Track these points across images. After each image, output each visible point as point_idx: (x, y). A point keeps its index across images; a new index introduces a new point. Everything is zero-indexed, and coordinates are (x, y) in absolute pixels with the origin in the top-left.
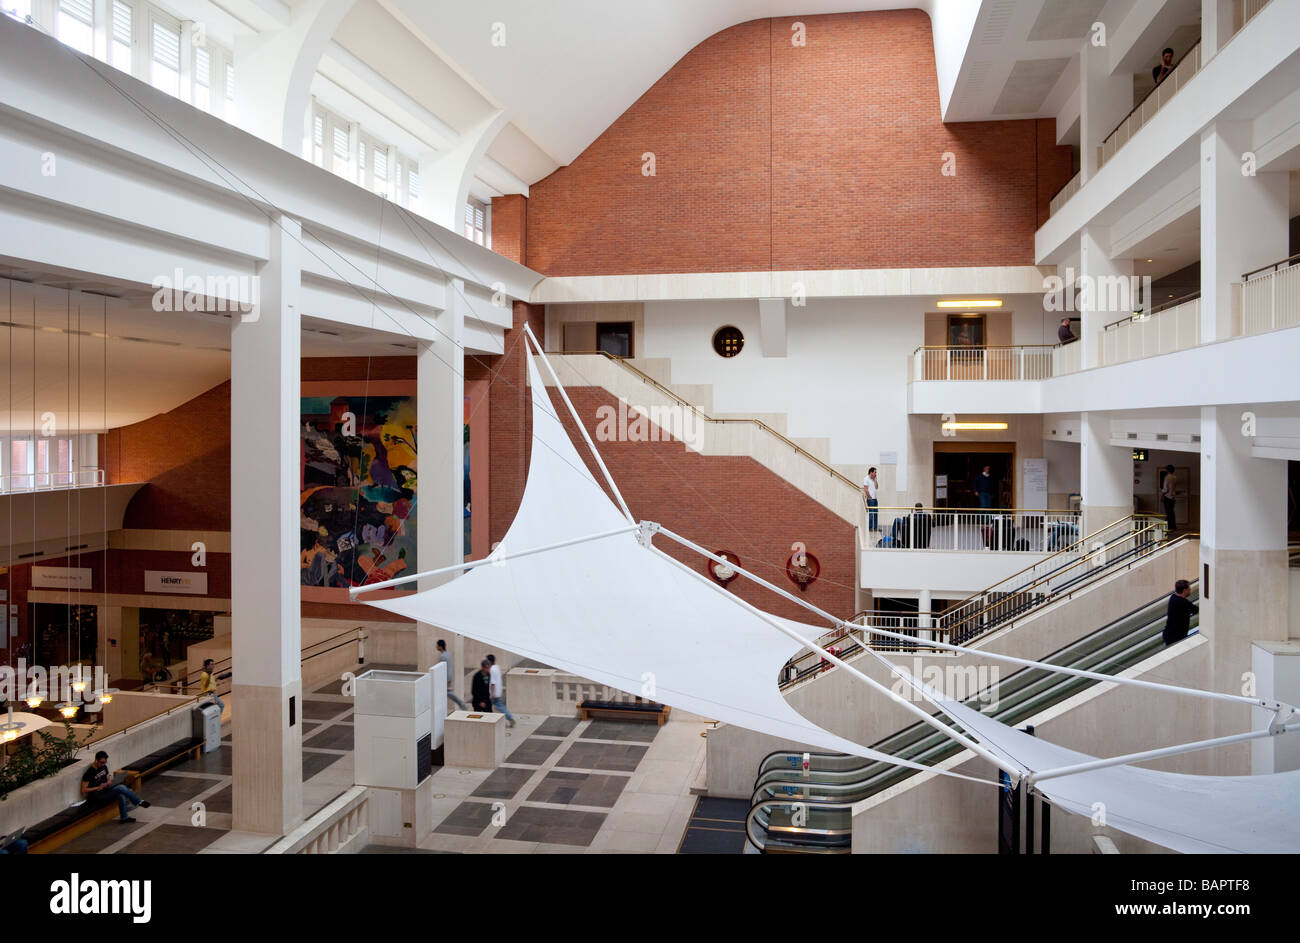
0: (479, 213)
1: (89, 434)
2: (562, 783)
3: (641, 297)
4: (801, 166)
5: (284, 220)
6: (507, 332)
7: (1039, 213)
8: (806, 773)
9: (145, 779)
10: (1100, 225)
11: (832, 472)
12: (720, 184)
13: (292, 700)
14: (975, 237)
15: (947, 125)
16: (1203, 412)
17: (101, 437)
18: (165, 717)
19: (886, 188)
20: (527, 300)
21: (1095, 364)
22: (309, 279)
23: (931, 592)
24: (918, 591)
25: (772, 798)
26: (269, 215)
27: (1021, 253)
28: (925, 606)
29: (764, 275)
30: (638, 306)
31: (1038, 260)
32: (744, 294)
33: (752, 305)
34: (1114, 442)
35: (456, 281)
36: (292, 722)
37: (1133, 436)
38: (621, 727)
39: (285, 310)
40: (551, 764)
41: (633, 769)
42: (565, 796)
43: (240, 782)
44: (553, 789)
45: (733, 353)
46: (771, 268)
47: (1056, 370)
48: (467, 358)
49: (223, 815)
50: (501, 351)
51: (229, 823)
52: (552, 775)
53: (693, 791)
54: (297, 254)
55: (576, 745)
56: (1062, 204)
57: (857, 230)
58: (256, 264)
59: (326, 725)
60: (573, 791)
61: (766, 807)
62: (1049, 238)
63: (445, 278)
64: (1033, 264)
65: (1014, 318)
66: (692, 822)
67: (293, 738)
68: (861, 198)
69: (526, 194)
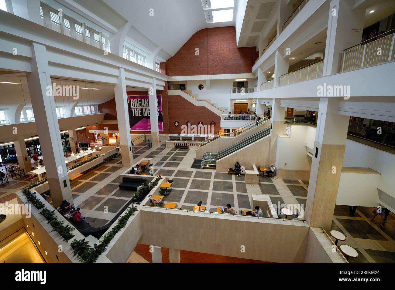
0: (158, 65)
1: (96, 105)
2: (174, 158)
3: (186, 80)
4: (213, 56)
5: (121, 68)
6: (164, 86)
7: (253, 64)
8: (210, 156)
9: (109, 160)
10: (261, 66)
11: (218, 109)
12: (199, 60)
13: (130, 147)
14: (242, 68)
15: (238, 48)
16: (273, 99)
17: (98, 105)
18: (111, 150)
19: (227, 60)
20: (167, 81)
21: (259, 90)
22: (127, 79)
23: (232, 128)
24: (230, 128)
25: (206, 160)
26: (119, 68)
27: (249, 71)
28: (231, 130)
29: (206, 76)
30: (186, 81)
31: (252, 72)
32: (203, 79)
33: (205, 81)
34: (262, 103)
35: (154, 78)
36: (131, 151)
37: (264, 102)
38: (183, 149)
39: (123, 85)
40: (172, 155)
41: (185, 156)
42: (174, 160)
43: (123, 160)
44: (172, 159)
45: (202, 89)
46: (208, 75)
47: (254, 91)
48: (157, 91)
49: (121, 165)
50: (163, 90)
51: (122, 166)
52: (172, 157)
53: (194, 159)
54: (124, 74)
55: (177, 152)
56: (256, 62)
57: (222, 68)
58: (117, 77)
59: (138, 150)
60: (176, 159)
61: (205, 161)
62: (254, 68)
63: (152, 78)
64: (251, 73)
65: (248, 82)
66: (193, 164)
67: (131, 154)
68: (223, 62)
69: (166, 62)
